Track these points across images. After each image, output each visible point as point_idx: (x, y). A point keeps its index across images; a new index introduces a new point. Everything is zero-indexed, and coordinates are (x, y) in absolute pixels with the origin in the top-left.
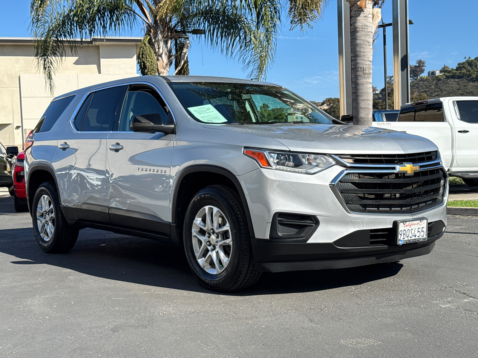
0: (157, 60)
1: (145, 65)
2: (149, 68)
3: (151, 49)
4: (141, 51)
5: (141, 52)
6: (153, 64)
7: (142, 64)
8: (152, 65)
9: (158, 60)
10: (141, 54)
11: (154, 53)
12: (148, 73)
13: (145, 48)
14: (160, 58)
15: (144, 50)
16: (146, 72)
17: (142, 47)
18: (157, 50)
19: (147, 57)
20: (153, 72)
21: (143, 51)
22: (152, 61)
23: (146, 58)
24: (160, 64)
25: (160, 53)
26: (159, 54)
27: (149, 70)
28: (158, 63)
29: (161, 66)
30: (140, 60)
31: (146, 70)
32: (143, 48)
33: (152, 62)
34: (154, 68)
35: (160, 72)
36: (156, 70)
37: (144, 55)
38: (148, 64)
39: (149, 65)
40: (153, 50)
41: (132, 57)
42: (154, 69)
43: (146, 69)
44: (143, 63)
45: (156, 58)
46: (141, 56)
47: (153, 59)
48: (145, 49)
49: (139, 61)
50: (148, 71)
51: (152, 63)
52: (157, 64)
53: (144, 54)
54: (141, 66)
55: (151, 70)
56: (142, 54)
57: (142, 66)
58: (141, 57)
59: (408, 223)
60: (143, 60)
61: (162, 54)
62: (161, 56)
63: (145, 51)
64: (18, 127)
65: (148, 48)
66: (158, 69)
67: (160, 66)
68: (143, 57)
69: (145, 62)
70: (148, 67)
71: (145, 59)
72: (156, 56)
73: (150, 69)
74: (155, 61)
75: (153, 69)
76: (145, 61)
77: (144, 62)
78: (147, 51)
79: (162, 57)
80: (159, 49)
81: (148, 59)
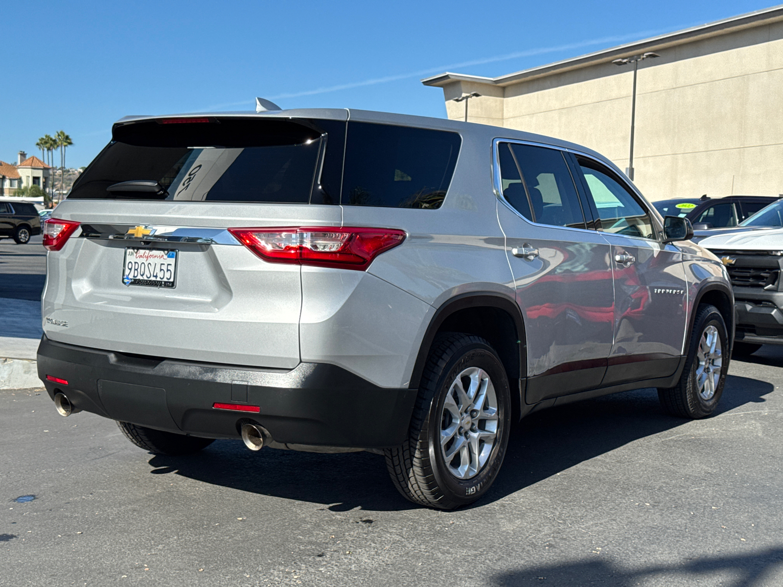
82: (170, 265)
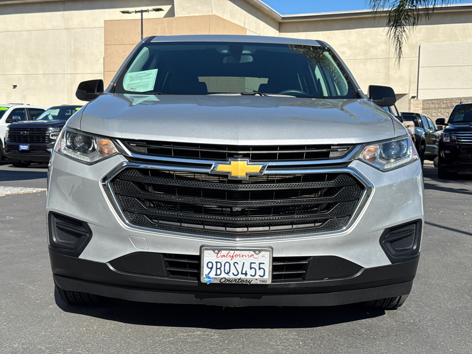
59: (224, 253)
64: (413, 97)
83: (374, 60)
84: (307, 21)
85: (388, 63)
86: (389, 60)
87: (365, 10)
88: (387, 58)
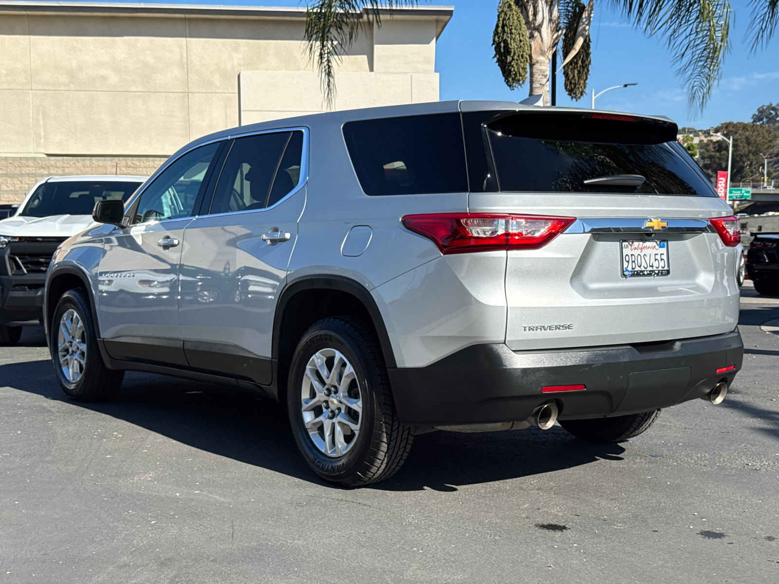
0: (530, 38)
1: (509, 47)
2: (514, 53)
3: (521, 15)
4: (501, 19)
5: (501, 22)
6: (524, 44)
7: (502, 45)
8: (521, 47)
9: (532, 36)
10: (500, 25)
11: (526, 23)
12: (512, 64)
13: (508, 13)
14: (536, 34)
15: (507, 18)
16: (508, 61)
17: (503, 11)
18: (531, 18)
19: (513, 31)
20: (521, 62)
21: (504, 19)
22: (522, 38)
23: (511, 33)
24: (535, 44)
25: (537, 24)
26: (534, 27)
27: (516, 57)
28: (532, 43)
29: (538, 49)
30: (499, 38)
31: (508, 57)
32: (506, 14)
33: (521, 41)
34: (524, 53)
35: (534, 61)
36: (528, 57)
37: (506, 28)
38: (513, 46)
39: (517, 47)
40: (524, 18)
41: (428, 43)
42: (525, 55)
43: (510, 55)
44: (504, 43)
45: (528, 35)
46: (500, 29)
47: (523, 36)
48: (508, 16)
49: (496, 39)
50: (513, 59)
51: (522, 43)
52: (531, 45)
53: (506, 25)
54: (500, 50)
55: (519, 56)
56: (503, 26)
57: (502, 50)
58: (499, 32)
60: (505, 38)
61: (541, 25)
62: (538, 29)
63: (509, 19)
65: (515, 13)
66: (530, 56)
67: (535, 49)
68: (504, 31)
69: (509, 42)
70: (512, 50)
71: (509, 35)
72: (529, 28)
73: (517, 54)
74: (527, 39)
75: (522, 56)
76: (509, 40)
77: (505, 41)
78: (513, 20)
79: (540, 32)
80: (535, 15)
81: (514, 36)
82: (663, 254)
83: (163, 94)
84: (28, 15)
85: (186, 101)
86: (188, 95)
87: (142, 4)
88: (186, 93)
